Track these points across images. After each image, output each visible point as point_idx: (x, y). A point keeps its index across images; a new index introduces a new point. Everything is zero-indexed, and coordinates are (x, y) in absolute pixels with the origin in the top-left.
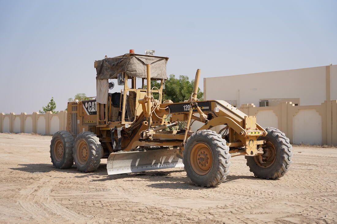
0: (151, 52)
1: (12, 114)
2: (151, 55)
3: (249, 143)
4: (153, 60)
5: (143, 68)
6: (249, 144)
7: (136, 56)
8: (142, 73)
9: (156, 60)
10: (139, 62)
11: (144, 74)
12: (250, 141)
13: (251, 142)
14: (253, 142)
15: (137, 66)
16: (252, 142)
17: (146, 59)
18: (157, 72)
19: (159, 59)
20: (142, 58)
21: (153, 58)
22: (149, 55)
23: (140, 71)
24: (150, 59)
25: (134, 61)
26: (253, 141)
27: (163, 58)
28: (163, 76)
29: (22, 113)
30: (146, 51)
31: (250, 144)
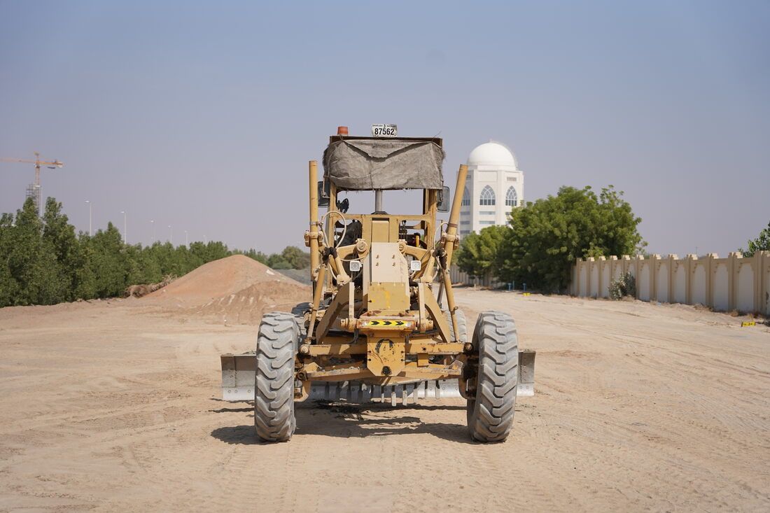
0: (387, 128)
1: (672, 258)
2: (389, 136)
3: (378, 346)
4: (393, 147)
5: (367, 166)
6: (378, 349)
7: (347, 141)
8: (362, 179)
9: (403, 147)
10: (356, 153)
11: (369, 181)
12: (381, 341)
13: (386, 345)
14: (391, 346)
15: (351, 162)
16: (388, 345)
17: (373, 147)
18: (407, 173)
19: (411, 143)
20: (362, 144)
21: (394, 142)
22: (382, 135)
23: (358, 174)
24: (384, 146)
25: (343, 153)
26: (391, 343)
27: (424, 141)
28: (423, 182)
29: (708, 255)
30: (374, 128)
31: (381, 349)
